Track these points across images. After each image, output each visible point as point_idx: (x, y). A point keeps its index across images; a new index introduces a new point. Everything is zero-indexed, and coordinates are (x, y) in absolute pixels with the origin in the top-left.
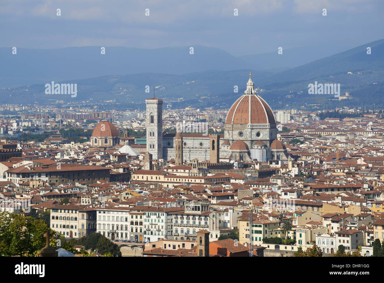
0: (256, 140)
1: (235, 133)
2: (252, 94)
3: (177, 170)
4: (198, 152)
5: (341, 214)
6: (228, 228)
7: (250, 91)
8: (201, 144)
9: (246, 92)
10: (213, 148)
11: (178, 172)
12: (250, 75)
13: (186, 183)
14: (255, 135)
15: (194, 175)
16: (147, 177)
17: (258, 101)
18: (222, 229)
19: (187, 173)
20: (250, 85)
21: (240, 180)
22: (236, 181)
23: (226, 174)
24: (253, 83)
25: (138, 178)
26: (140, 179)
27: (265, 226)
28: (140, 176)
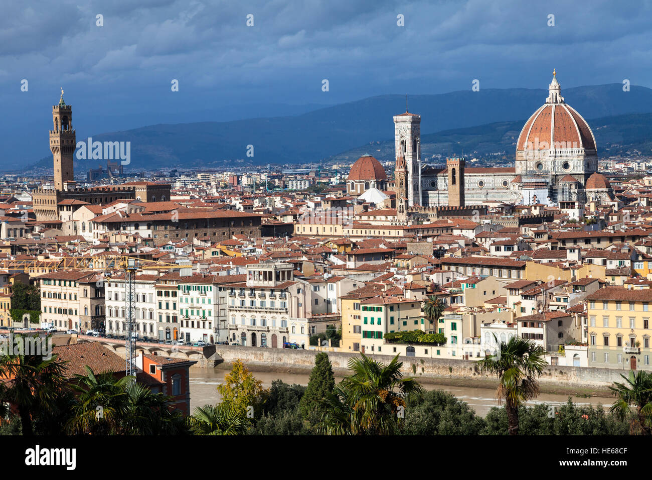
0: (563, 175)
1: (530, 164)
2: (556, 102)
3: (375, 217)
4: (475, 195)
5: (543, 283)
6: (334, 314)
7: (554, 97)
8: (481, 184)
9: (547, 100)
10: (454, 182)
11: (376, 221)
12: (554, 73)
13: (371, 237)
14: (561, 166)
15: (396, 224)
16: (317, 228)
17: (566, 113)
18: (319, 315)
19: (389, 221)
20: (554, 88)
21: (468, 230)
22: (462, 232)
23: (449, 221)
24: (558, 86)
25: (304, 231)
26: (307, 232)
27: (389, 310)
28: (307, 227)
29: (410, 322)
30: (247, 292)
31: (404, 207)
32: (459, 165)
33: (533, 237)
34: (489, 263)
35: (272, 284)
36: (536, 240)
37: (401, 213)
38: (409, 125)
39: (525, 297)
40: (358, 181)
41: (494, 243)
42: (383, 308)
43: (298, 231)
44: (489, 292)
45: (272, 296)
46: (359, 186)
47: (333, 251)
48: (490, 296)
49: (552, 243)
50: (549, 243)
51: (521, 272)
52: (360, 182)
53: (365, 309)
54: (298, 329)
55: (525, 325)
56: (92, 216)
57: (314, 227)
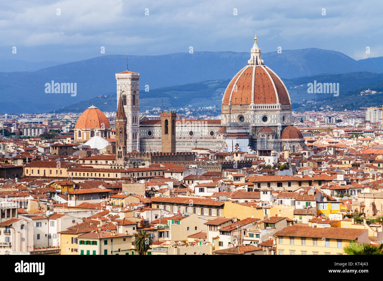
0: (261, 127)
1: (233, 116)
2: (257, 64)
3: (97, 161)
5: (238, 220)
6: (55, 247)
7: (255, 60)
8: (191, 133)
9: (249, 62)
10: (166, 132)
11: (97, 165)
12: (255, 38)
13: (92, 178)
14: (261, 119)
15: (115, 168)
16: (45, 170)
17: (265, 74)
19: (109, 165)
20: (255, 52)
21: (177, 174)
22: (172, 175)
23: (161, 166)
24: (259, 50)
25: (32, 173)
26: (35, 174)
27: (103, 243)
28: (36, 169)
31: (122, 152)
32: (171, 117)
33: (232, 180)
36: (235, 182)
37: (120, 159)
38: (129, 82)
39: (223, 232)
40: (84, 129)
41: (198, 185)
42: (98, 241)
43: (27, 173)
44: (192, 228)
46: (85, 134)
47: (57, 191)
48: (193, 232)
49: (249, 186)
50: (246, 186)
51: (221, 210)
52: (86, 131)
53: (82, 243)
57: (42, 170)
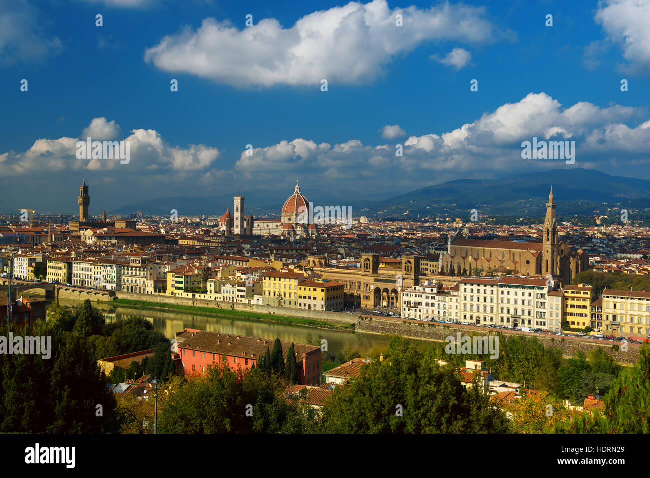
1: (287, 218)
5: (251, 268)
6: (166, 278)
7: (297, 192)
8: (268, 226)
9: (294, 193)
10: (249, 225)
12: (298, 182)
17: (301, 198)
18: (159, 279)
20: (297, 188)
24: (299, 187)
26: (184, 243)
27: (186, 277)
28: (184, 241)
29: (196, 284)
30: (130, 268)
32: (250, 218)
34: (235, 259)
35: (140, 265)
38: (240, 201)
39: (242, 274)
41: (246, 250)
42: (184, 277)
43: (180, 242)
44: (232, 271)
45: (140, 270)
48: (232, 273)
51: (248, 263)
53: (177, 277)
54: (150, 285)
55: (239, 286)
56: (92, 233)
57: (186, 241)
